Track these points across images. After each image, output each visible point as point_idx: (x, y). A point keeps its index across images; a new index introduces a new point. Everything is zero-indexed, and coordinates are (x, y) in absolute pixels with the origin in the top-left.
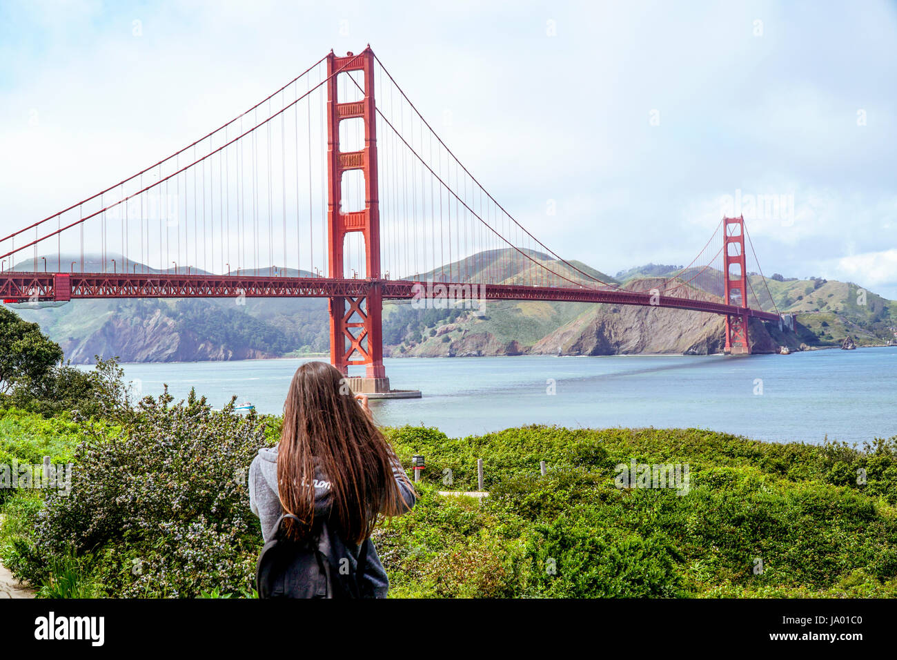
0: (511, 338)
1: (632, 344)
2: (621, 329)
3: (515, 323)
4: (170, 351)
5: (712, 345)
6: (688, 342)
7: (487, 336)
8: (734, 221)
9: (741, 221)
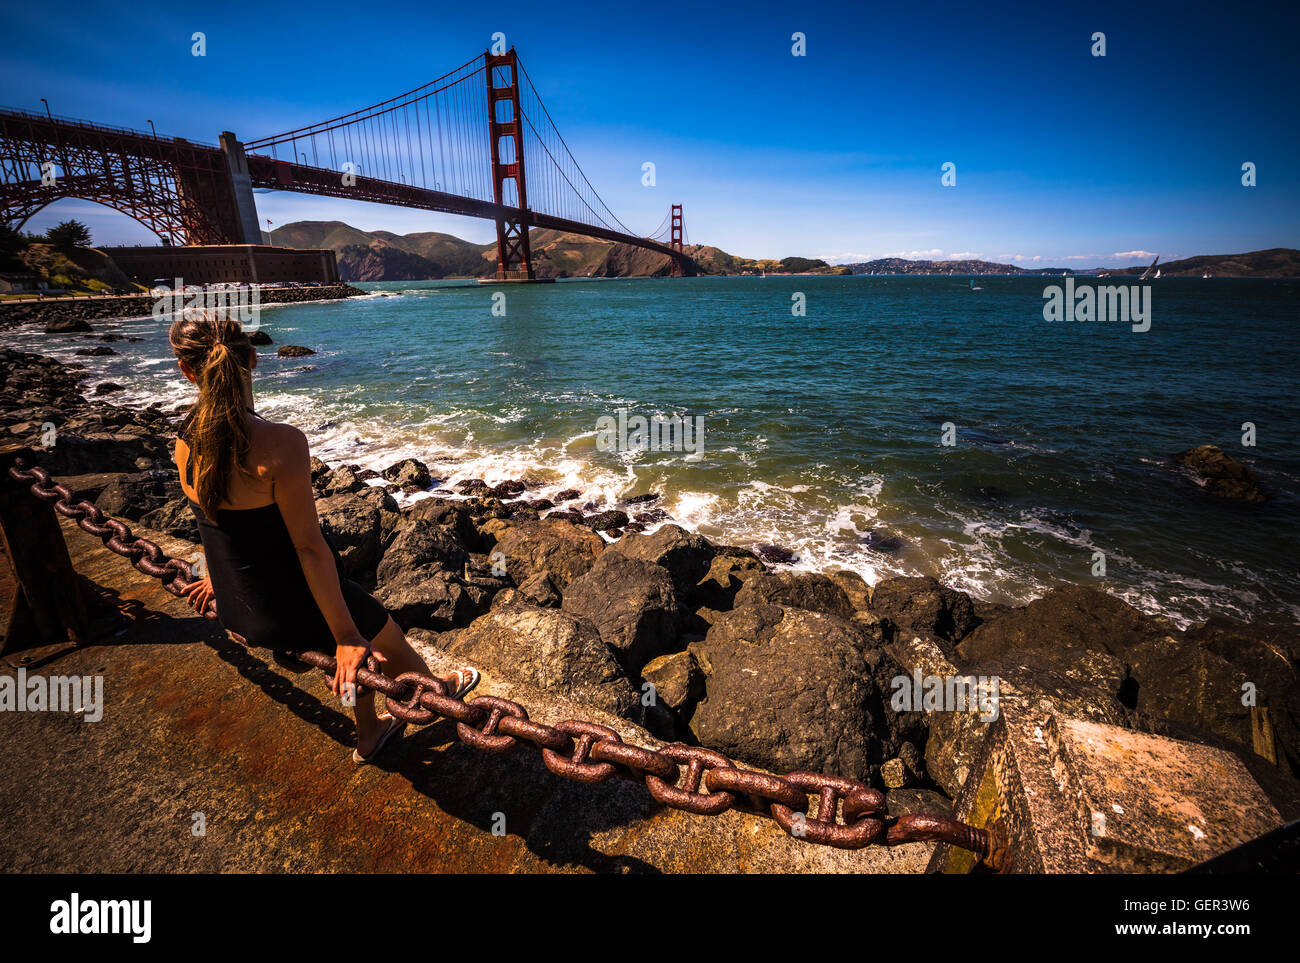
0: (563, 269)
1: (625, 271)
2: (619, 264)
3: (564, 261)
4: (380, 275)
5: (664, 272)
6: (652, 270)
7: (551, 267)
8: (678, 207)
9: (680, 207)
